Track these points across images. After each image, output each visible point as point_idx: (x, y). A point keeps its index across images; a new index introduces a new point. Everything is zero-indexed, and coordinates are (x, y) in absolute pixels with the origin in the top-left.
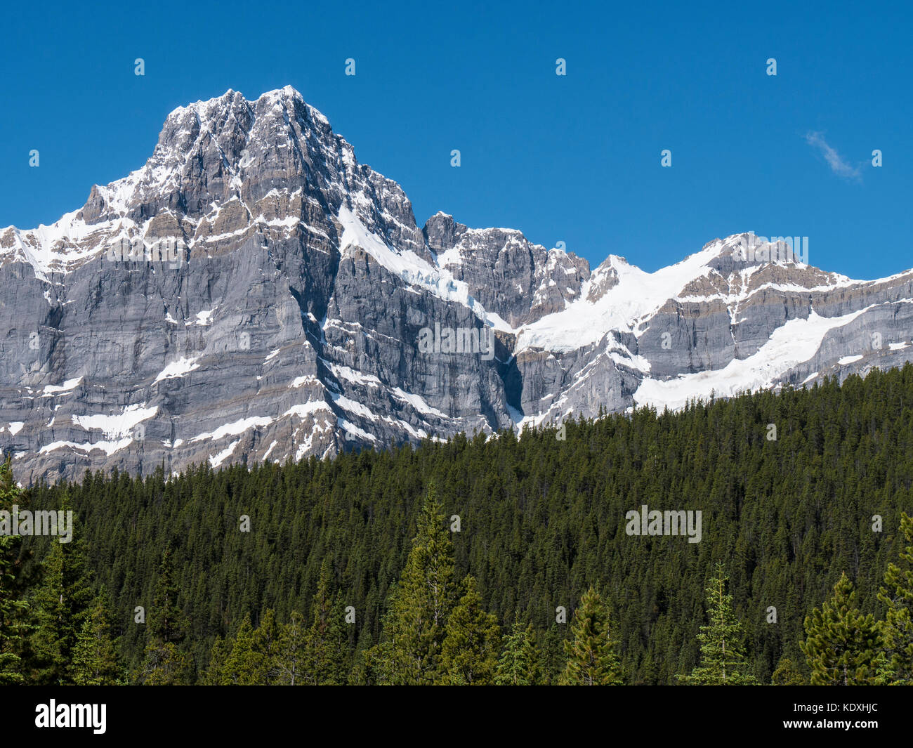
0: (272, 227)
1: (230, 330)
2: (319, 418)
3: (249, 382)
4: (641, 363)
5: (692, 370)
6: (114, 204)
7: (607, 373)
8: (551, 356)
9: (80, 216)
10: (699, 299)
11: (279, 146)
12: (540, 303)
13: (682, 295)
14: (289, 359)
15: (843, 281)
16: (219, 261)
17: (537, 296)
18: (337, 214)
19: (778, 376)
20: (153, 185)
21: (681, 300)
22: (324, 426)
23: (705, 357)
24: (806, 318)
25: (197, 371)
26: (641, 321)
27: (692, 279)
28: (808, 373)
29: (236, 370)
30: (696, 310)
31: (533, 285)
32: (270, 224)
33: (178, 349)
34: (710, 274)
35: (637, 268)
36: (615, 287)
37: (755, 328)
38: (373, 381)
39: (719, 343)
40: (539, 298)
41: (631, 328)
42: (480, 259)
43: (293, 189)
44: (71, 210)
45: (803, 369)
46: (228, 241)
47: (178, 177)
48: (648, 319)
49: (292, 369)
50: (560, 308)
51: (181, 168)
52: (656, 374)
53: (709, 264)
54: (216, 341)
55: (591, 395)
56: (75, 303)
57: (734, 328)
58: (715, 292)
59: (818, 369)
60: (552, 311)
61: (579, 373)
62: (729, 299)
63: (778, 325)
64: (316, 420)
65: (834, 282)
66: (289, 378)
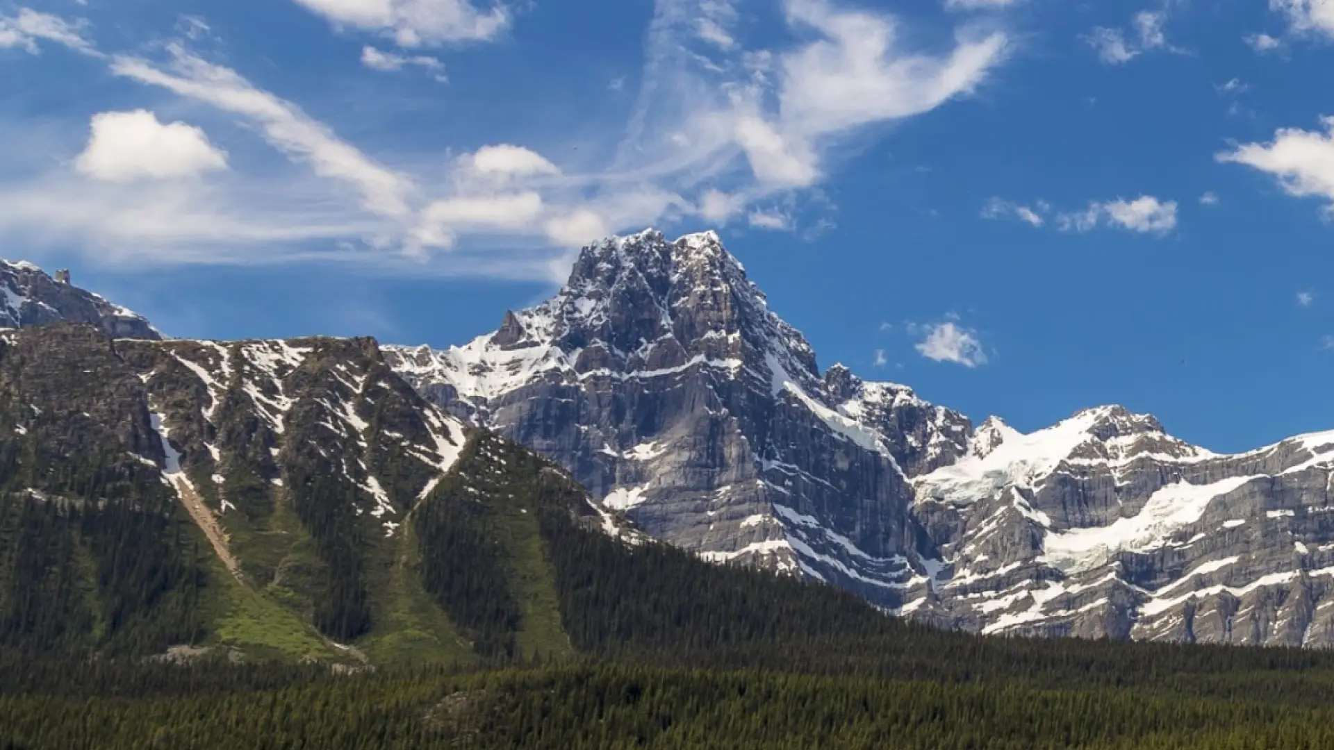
0: (714, 367)
1: (677, 466)
2: (781, 555)
3: (700, 517)
4: (1042, 518)
5: (1083, 525)
6: (532, 331)
7: (1017, 525)
8: (952, 507)
9: (494, 341)
10: (1085, 462)
11: (715, 289)
12: (934, 456)
13: (1070, 457)
14: (741, 497)
15: (1204, 454)
16: (656, 397)
17: (930, 450)
18: (764, 358)
19: (1168, 535)
20: (577, 315)
21: (1071, 462)
22: (788, 564)
23: (1094, 513)
24: (1177, 482)
25: (644, 504)
26: (1035, 480)
27: (1077, 444)
28: (1194, 534)
29: (685, 504)
30: (1083, 471)
31: (926, 437)
32: (712, 364)
33: (617, 481)
34: (1092, 440)
35: (1013, 430)
36: (1000, 446)
37: (1137, 492)
38: (812, 522)
39: (1106, 503)
40: (933, 452)
41: (1028, 484)
42: (877, 412)
43: (730, 332)
44: (485, 334)
45: (1191, 530)
46: (665, 377)
47: (605, 310)
48: (1043, 477)
49: (746, 506)
50: (952, 462)
51: (607, 302)
52: (1055, 529)
53: (1090, 431)
54: (661, 475)
55: (1002, 544)
56: (504, 429)
57: (1118, 490)
58: (1098, 457)
59: (1204, 530)
60: (944, 464)
61: (983, 522)
62: (1111, 463)
63: (1156, 489)
64: (779, 558)
65: (1195, 454)
66: (742, 516)
